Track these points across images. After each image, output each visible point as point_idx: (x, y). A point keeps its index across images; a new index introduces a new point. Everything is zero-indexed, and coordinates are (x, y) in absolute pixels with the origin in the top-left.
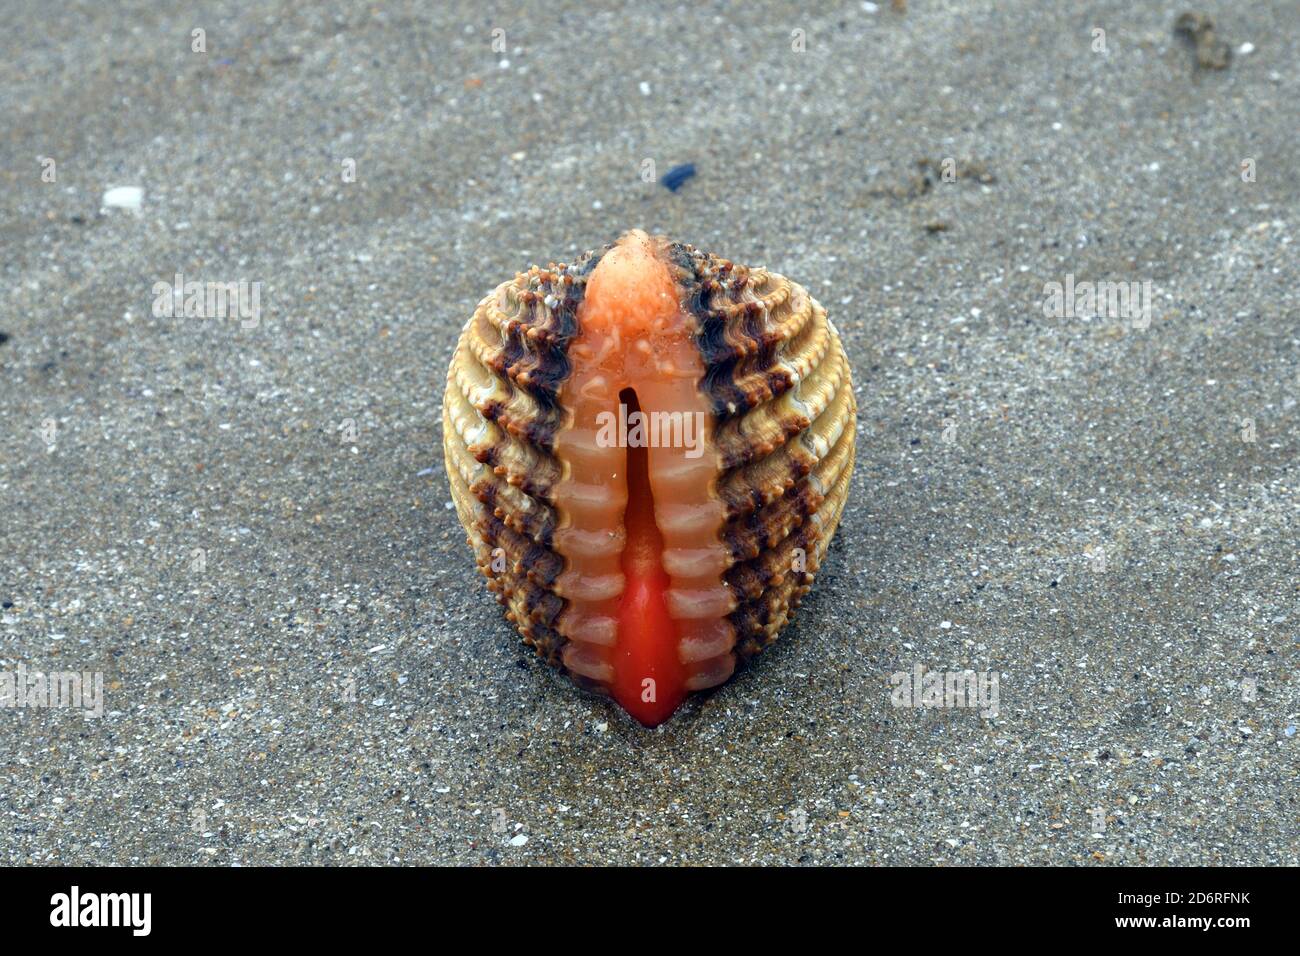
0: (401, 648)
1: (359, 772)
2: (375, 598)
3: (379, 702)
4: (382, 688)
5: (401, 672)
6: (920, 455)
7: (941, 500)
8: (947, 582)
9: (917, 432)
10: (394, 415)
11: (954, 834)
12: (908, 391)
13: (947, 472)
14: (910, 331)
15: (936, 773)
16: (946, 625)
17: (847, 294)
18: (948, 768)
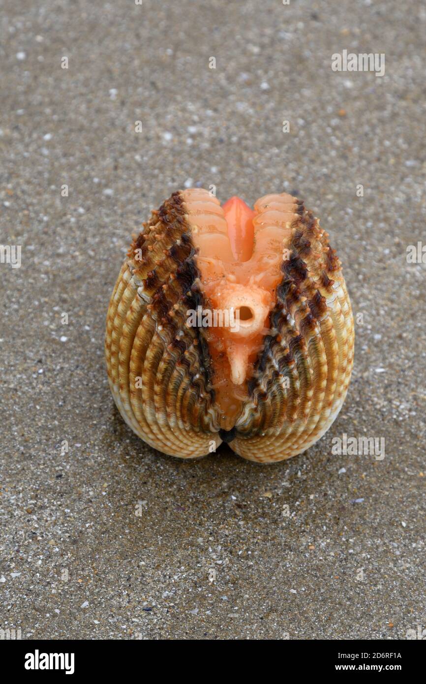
0: (366, 369)
1: (386, 295)
2: (384, 407)
3: (378, 337)
4: (376, 346)
5: (366, 354)
6: (58, 466)
7: (51, 430)
8: (58, 367)
9: (57, 484)
10: (380, 549)
11: (80, 215)
12: (57, 519)
13: (44, 451)
14: (48, 570)
15: (84, 252)
16: (64, 339)
17: (84, 610)
18: (77, 253)
